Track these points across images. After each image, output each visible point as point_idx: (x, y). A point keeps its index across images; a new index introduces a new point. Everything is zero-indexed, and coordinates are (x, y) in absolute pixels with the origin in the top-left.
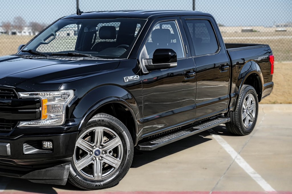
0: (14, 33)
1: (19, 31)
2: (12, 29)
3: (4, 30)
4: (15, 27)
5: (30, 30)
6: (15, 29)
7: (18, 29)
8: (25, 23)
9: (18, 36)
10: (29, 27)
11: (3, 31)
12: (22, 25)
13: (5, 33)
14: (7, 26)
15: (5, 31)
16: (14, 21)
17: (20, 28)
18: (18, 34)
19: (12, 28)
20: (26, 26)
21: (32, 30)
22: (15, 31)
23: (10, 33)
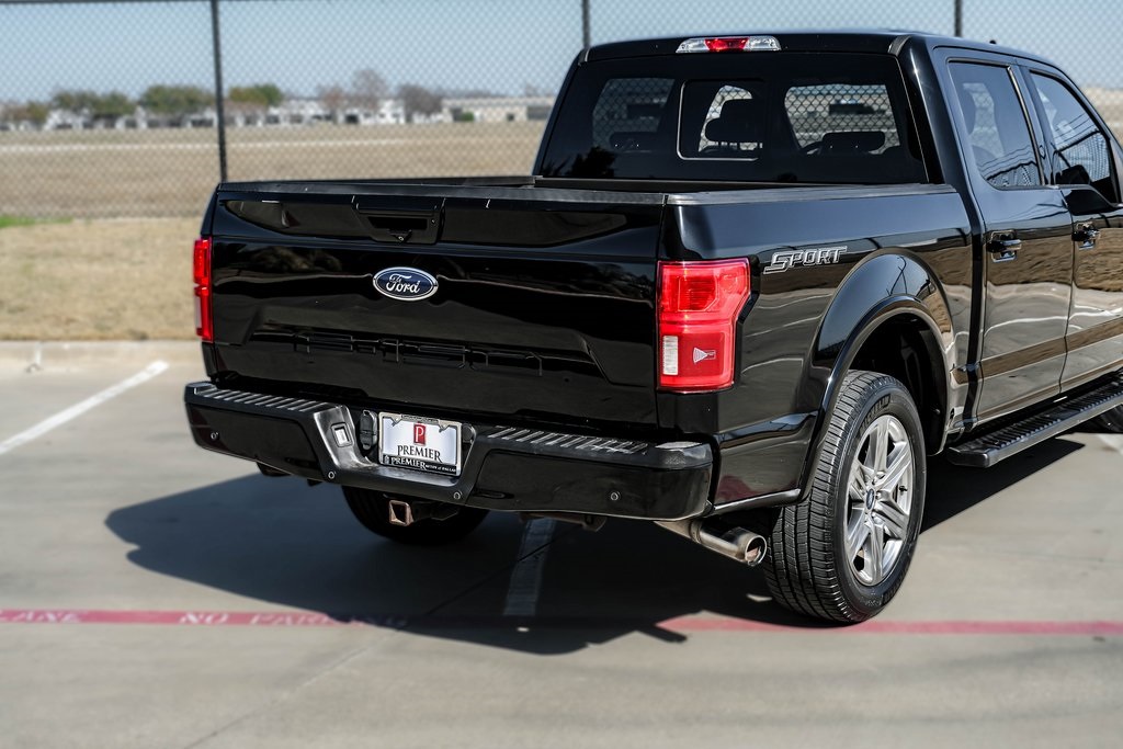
0: (352, 119)
1: (366, 111)
2: (348, 107)
3: (324, 109)
4: (356, 100)
5: (400, 110)
6: (356, 105)
7: (365, 106)
8: (386, 88)
9: (366, 127)
10: (396, 99)
11: (320, 112)
12: (378, 94)
13: (330, 117)
14: (331, 98)
15: (328, 112)
16: (354, 84)
17: (371, 102)
18: (364, 122)
19: (346, 102)
20: (387, 98)
21: (406, 108)
22: (355, 111)
23: (341, 118)
